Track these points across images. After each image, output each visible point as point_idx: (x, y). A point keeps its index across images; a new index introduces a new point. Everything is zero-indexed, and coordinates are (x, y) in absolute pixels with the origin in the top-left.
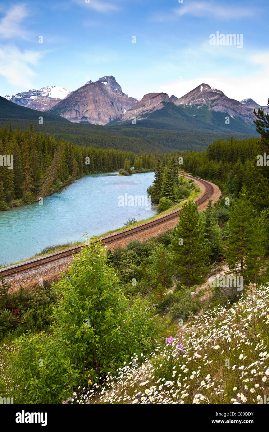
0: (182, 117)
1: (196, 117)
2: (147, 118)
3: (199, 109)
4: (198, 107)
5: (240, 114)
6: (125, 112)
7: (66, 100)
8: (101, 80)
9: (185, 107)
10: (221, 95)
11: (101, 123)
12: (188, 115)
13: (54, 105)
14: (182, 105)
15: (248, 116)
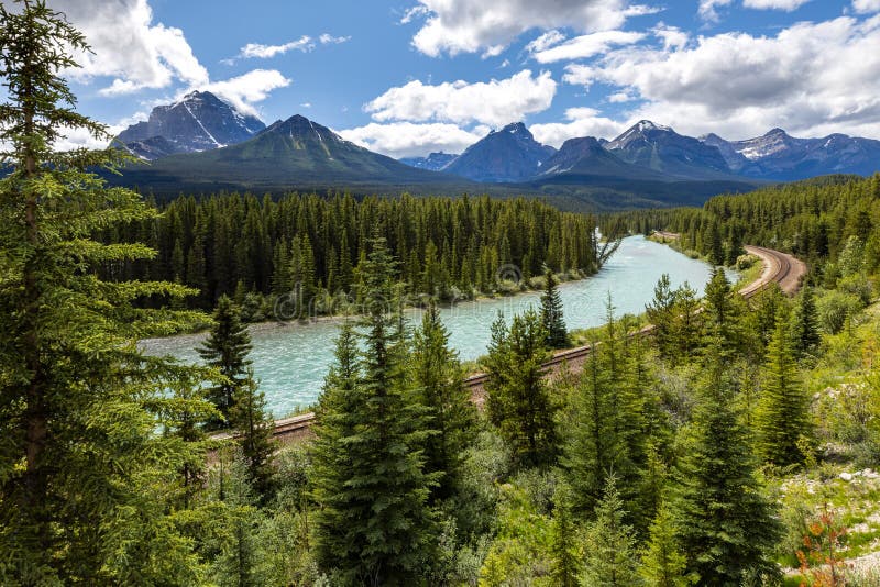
0: (618, 165)
1: (637, 163)
2: (569, 169)
3: (641, 152)
4: (639, 151)
5: (700, 155)
6: (540, 164)
7: (465, 156)
8: (508, 128)
9: (619, 152)
10: (670, 133)
11: (509, 180)
12: (625, 161)
13: (450, 163)
14: (616, 150)
15: (710, 156)
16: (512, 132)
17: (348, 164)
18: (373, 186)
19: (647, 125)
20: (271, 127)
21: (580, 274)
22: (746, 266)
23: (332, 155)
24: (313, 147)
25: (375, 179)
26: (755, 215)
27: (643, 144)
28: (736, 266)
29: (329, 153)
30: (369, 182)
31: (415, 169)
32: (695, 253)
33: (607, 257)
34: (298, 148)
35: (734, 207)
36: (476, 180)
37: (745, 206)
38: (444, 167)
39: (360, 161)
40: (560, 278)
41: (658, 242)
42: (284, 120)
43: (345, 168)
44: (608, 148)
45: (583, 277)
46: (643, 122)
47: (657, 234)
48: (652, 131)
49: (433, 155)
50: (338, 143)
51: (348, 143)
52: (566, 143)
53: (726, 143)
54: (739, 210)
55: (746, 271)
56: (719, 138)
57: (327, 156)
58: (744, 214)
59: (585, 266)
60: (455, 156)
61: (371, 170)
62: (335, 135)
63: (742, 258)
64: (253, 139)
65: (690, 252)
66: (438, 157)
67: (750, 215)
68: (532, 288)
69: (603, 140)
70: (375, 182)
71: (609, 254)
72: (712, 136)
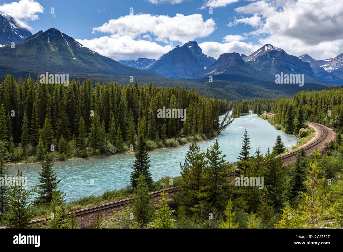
0: (251, 71)
1: (263, 70)
2: (223, 72)
3: (265, 64)
4: (264, 63)
5: (299, 67)
6: (205, 68)
7: (160, 61)
8: (186, 45)
9: (253, 63)
10: (282, 52)
11: (186, 77)
12: (256, 69)
13: (150, 65)
14: (250, 62)
15: (305, 68)
16: (190, 47)
17: (85, 62)
18: (100, 77)
19: (270, 48)
20: (35, 35)
21: (203, 137)
22: (305, 135)
23: (76, 56)
24: (63, 50)
25: (102, 73)
26: (319, 103)
27: (266, 58)
28: (299, 135)
29: (73, 55)
30: (99, 75)
31: (128, 67)
32: (280, 126)
33: (224, 127)
34: (53, 50)
35: (308, 99)
36: (166, 76)
37: (314, 98)
38: (147, 67)
39: (92, 60)
40: (188, 140)
41: (263, 118)
42: (44, 31)
43: (83, 65)
44: (246, 60)
45: (205, 139)
46: (267, 45)
47: (265, 114)
48: (272, 51)
49: (140, 59)
50: (80, 48)
51: (86, 49)
52: (221, 56)
53: (314, 60)
54: (310, 101)
55: (304, 138)
56: (310, 58)
57: (72, 57)
58: (314, 103)
59: (208, 132)
60: (154, 60)
61: (100, 66)
62: (77, 43)
63: (303, 130)
64: (23, 42)
65: (277, 125)
66: (143, 61)
67: (317, 104)
68: (166, 145)
69: (243, 55)
70: (102, 75)
71: (227, 125)
72: (307, 56)
